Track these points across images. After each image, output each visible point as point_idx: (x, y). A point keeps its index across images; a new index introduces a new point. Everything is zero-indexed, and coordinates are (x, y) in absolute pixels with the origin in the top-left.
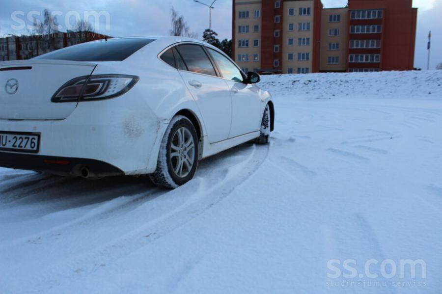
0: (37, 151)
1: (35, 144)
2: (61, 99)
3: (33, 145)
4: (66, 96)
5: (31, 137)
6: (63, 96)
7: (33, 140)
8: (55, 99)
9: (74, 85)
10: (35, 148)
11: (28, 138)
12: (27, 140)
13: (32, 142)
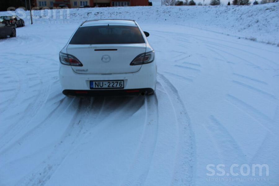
0: (123, 88)
1: (122, 85)
2: (135, 64)
3: (121, 85)
4: (137, 62)
5: (119, 82)
6: (135, 62)
7: (121, 83)
8: (132, 64)
9: (140, 57)
10: (123, 86)
11: (118, 82)
12: (117, 83)
13: (120, 84)
